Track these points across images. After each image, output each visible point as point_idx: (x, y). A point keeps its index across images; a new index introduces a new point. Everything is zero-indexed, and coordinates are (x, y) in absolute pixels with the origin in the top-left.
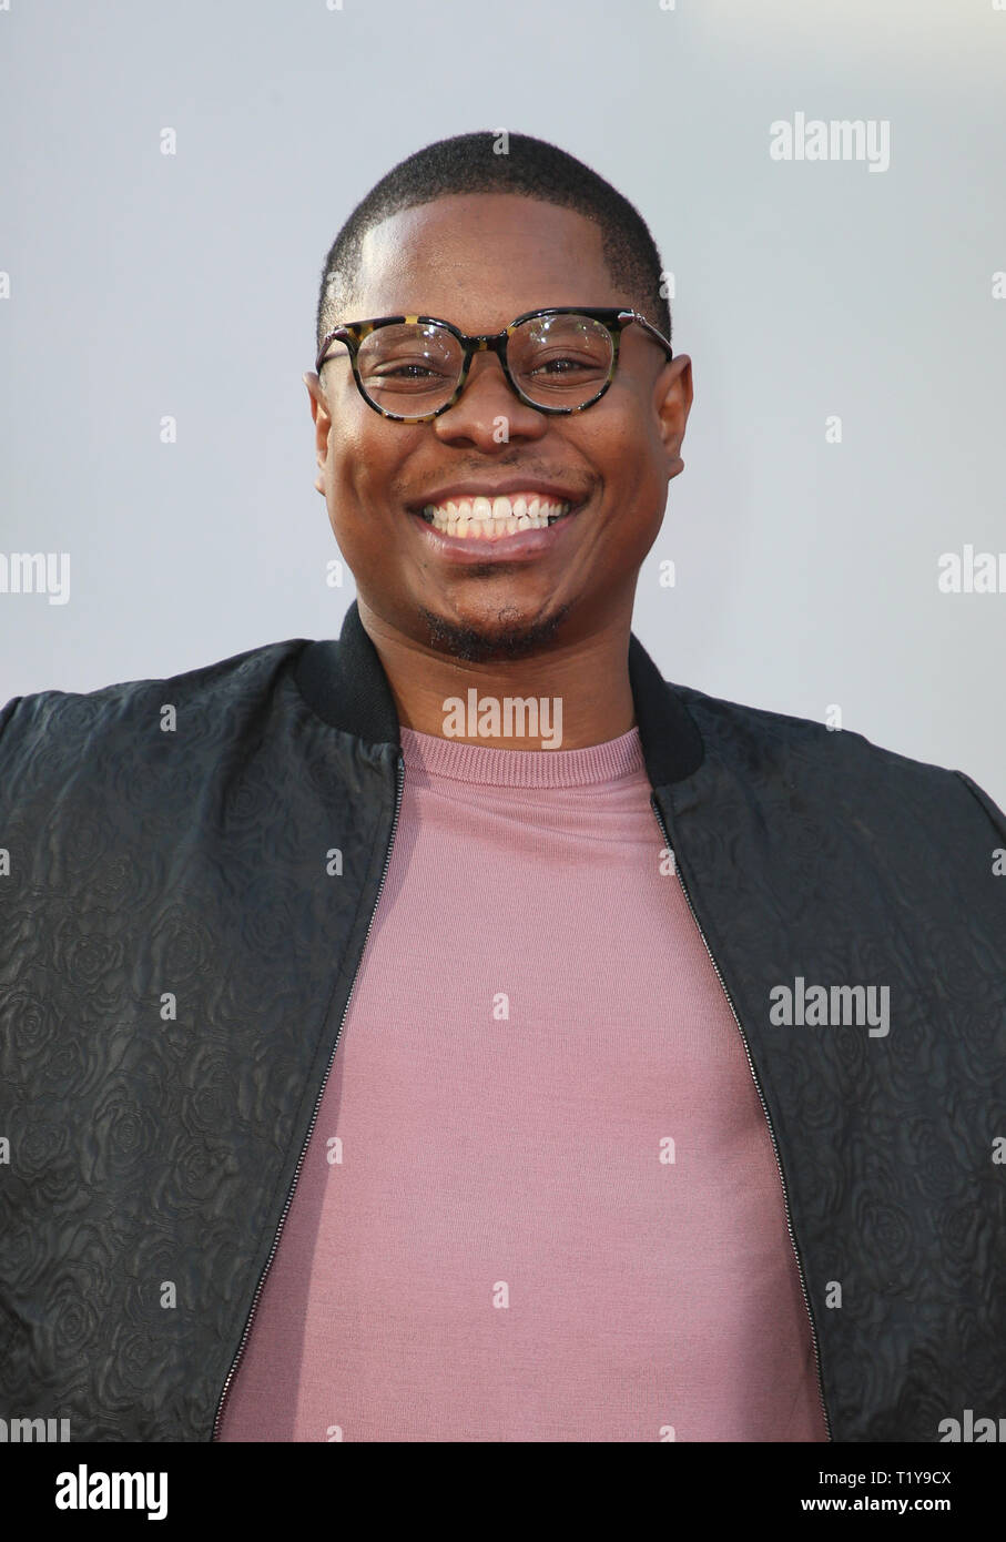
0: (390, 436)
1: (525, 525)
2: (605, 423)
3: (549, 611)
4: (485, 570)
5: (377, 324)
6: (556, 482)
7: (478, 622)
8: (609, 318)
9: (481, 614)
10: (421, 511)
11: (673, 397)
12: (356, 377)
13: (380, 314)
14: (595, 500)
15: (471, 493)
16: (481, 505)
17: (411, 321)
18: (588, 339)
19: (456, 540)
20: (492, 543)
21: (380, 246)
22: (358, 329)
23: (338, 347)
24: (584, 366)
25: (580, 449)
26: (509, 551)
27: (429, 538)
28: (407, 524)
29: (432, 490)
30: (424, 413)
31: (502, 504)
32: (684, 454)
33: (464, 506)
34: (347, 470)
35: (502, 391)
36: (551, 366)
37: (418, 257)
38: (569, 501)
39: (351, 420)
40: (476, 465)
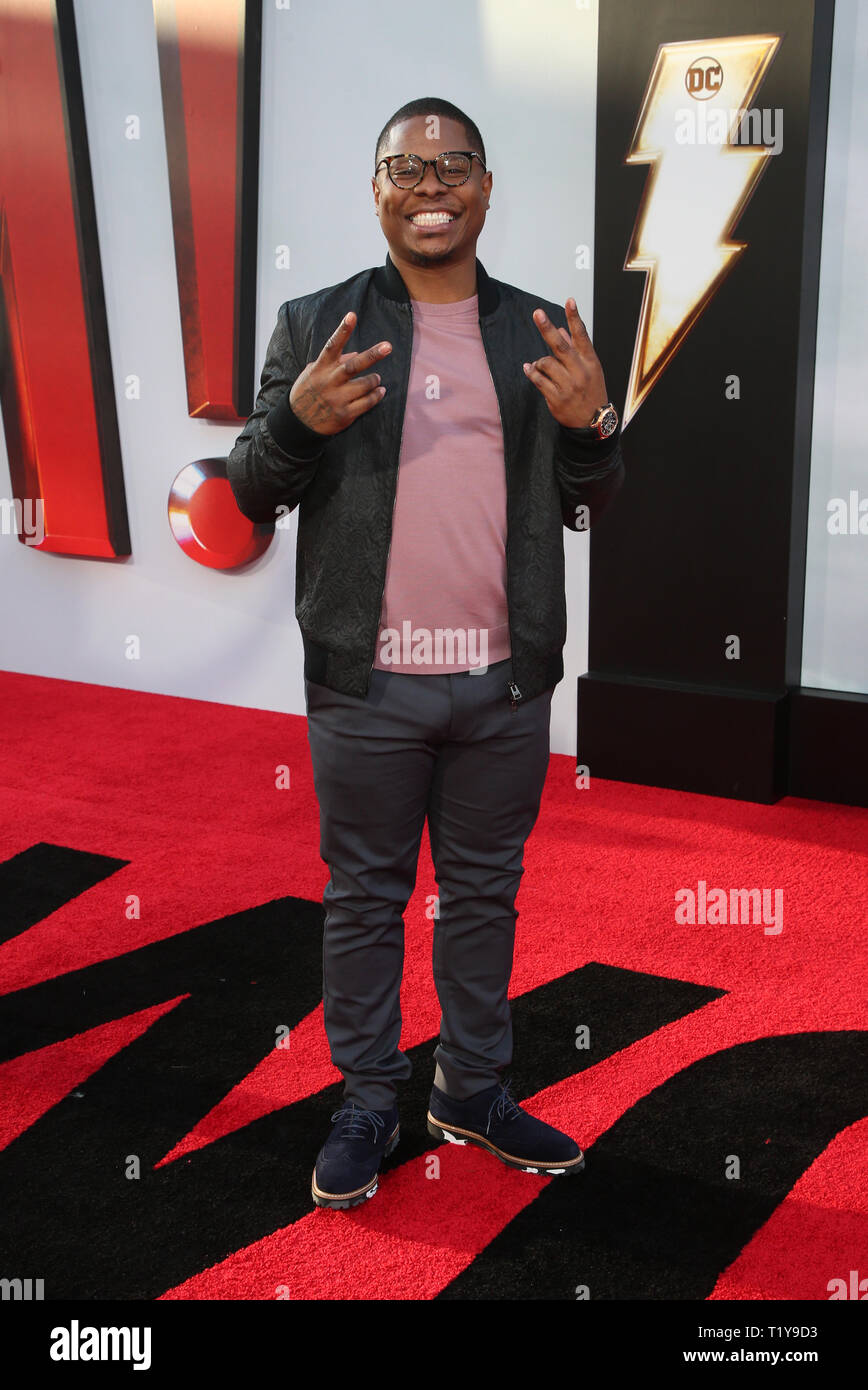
0: (400, 194)
1: (442, 221)
2: (467, 190)
3: (450, 248)
4: (430, 236)
5: (396, 157)
6: (453, 209)
7: (427, 253)
8: (468, 155)
9: (428, 250)
10: (409, 218)
11: (486, 185)
12: (389, 175)
13: (397, 154)
14: (464, 216)
15: (425, 211)
16: (428, 215)
17: (407, 156)
18: (462, 162)
19: (421, 226)
20: (432, 227)
21: (396, 133)
22: (389, 158)
23: (384, 165)
24: (460, 172)
25: (460, 199)
26: (435, 230)
27: (412, 226)
28: (405, 222)
29: (413, 211)
30: (411, 186)
31: (435, 215)
32: (490, 203)
33: (423, 215)
34: (386, 205)
35: (435, 178)
36: (450, 171)
37: (408, 136)
38: (455, 215)
39: (387, 189)
40: (427, 203)
